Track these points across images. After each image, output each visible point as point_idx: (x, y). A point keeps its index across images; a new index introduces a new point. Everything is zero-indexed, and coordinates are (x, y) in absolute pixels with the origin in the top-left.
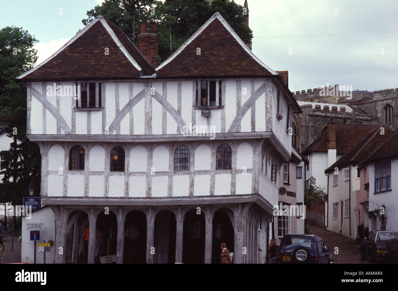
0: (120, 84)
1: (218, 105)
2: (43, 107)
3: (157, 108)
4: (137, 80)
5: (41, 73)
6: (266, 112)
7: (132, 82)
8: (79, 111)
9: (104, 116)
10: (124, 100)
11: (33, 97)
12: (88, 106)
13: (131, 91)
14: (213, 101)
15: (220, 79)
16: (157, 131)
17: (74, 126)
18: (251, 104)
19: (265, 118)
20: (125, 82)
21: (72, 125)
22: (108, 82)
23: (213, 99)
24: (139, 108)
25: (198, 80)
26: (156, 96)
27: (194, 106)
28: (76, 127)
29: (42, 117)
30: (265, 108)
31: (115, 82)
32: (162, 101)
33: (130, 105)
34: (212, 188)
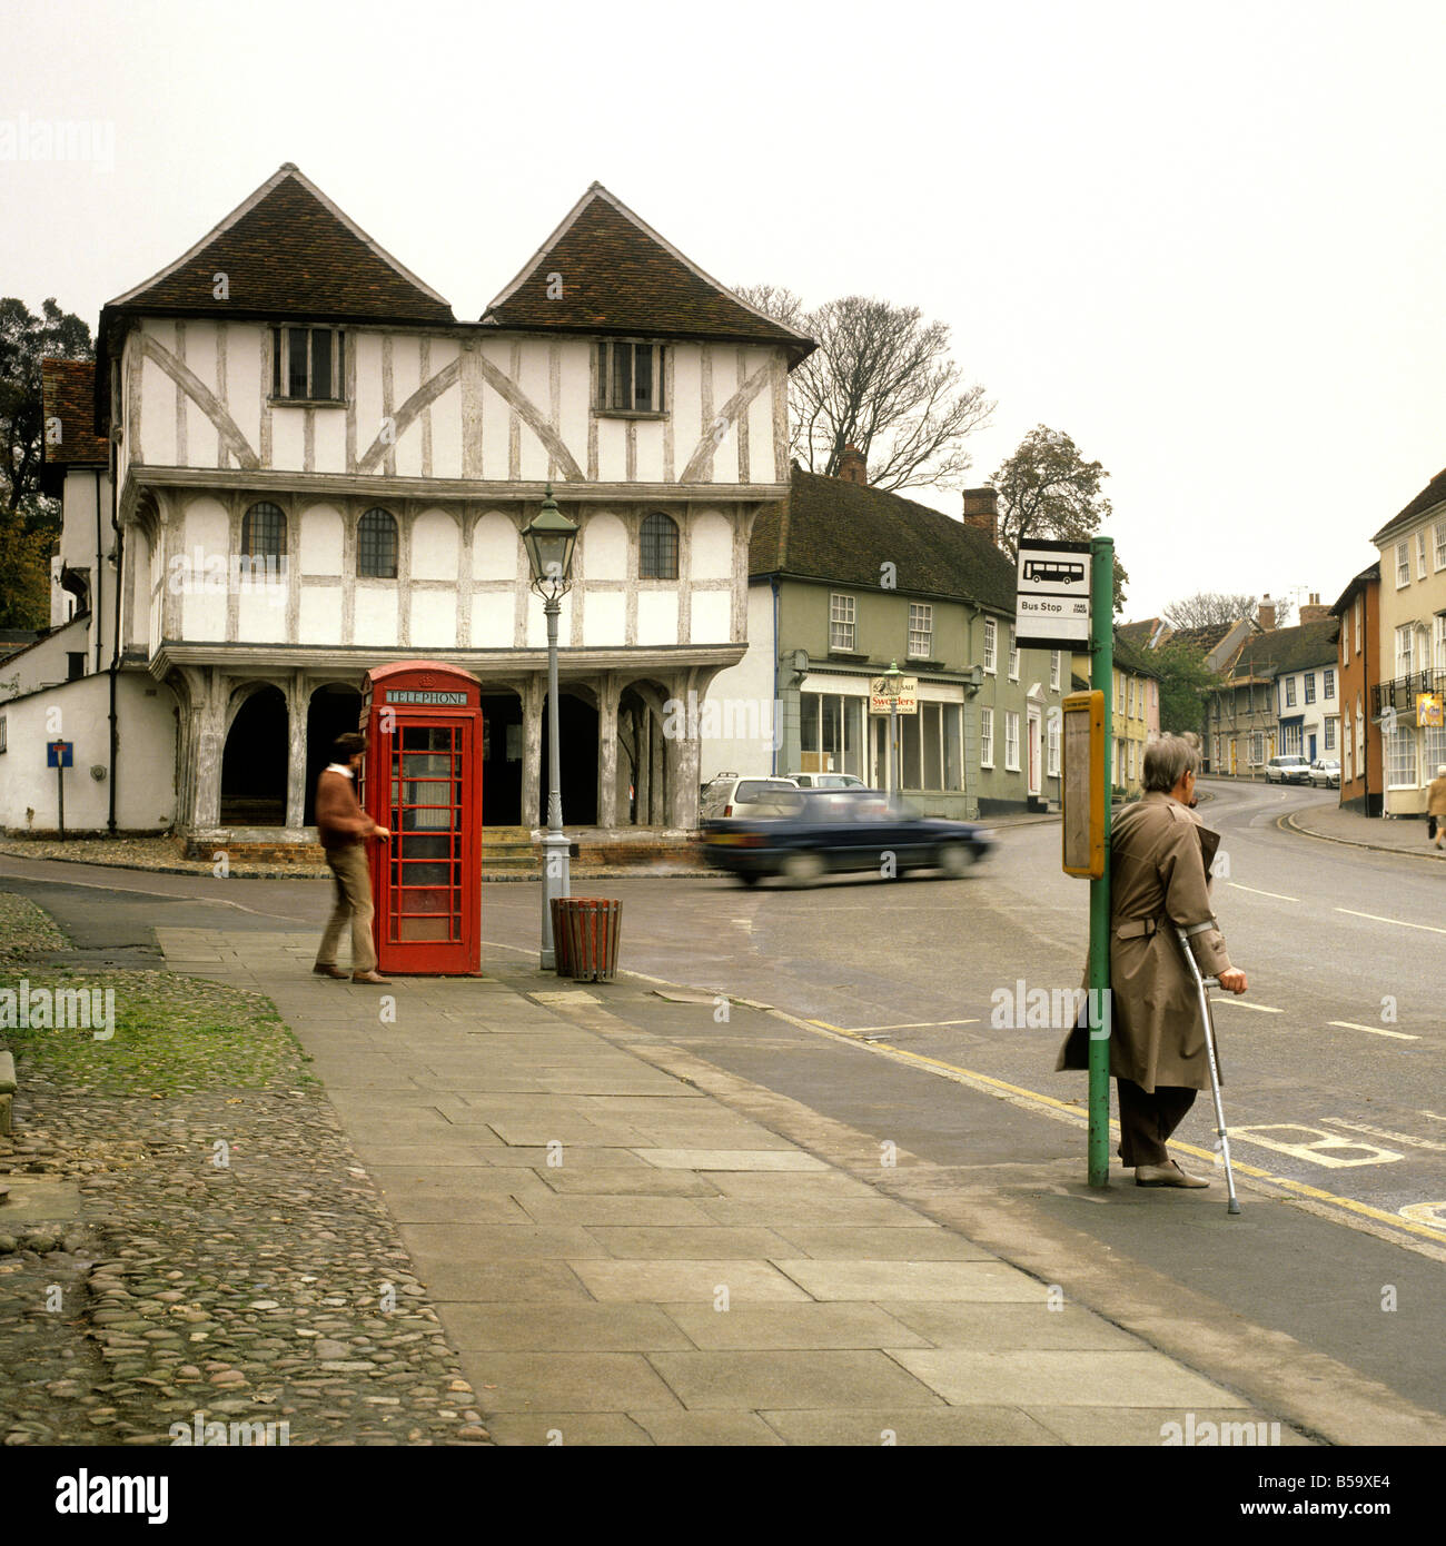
0: (395, 339)
1: (658, 409)
2: (178, 391)
3: (495, 409)
4: (443, 330)
5: (173, 294)
6: (775, 434)
7: (430, 334)
8: (281, 406)
9: (351, 422)
10: (407, 384)
11: (148, 363)
12: (309, 395)
13: (424, 357)
14: (643, 397)
15: (662, 341)
16: (495, 469)
17: (267, 448)
18: (736, 410)
19: (772, 450)
20: (410, 334)
21: (262, 445)
22: (364, 331)
23: (644, 394)
24: (447, 407)
25: (606, 340)
26: (492, 376)
27: (592, 410)
28: (271, 450)
29: (175, 419)
30: (772, 424)
31: (383, 332)
32: (507, 391)
33: (424, 396)
34: (632, 627)
